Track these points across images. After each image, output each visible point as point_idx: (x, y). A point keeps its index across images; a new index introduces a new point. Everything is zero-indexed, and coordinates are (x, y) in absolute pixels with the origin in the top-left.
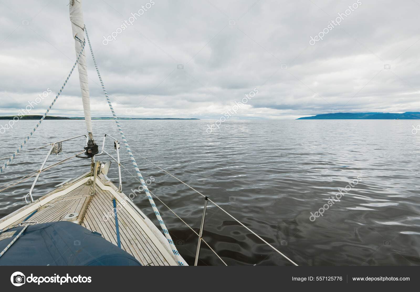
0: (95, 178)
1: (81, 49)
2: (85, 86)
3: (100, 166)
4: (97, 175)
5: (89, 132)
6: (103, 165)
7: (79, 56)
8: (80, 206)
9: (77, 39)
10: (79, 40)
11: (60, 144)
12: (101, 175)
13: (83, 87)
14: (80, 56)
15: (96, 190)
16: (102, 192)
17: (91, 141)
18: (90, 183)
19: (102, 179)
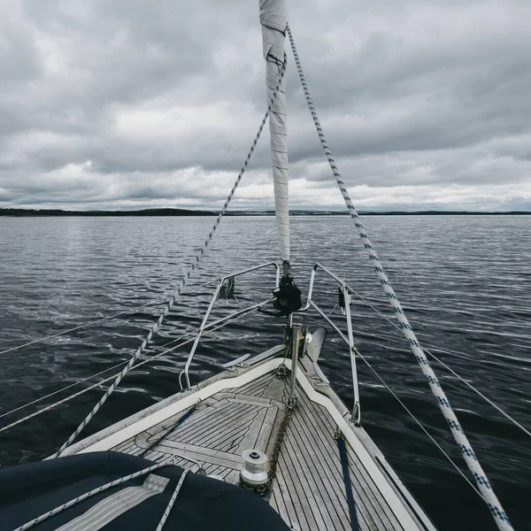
0: (294, 366)
1: (278, 78)
2: (281, 160)
3: (303, 337)
4: (299, 360)
5: (285, 259)
6: (309, 336)
7: (273, 97)
8: (267, 427)
9: (270, 59)
10: (275, 60)
11: (231, 280)
12: (305, 360)
13: (278, 162)
14: (275, 94)
15: (298, 396)
16: (309, 405)
17: (286, 280)
18: (284, 374)
19: (308, 373)
